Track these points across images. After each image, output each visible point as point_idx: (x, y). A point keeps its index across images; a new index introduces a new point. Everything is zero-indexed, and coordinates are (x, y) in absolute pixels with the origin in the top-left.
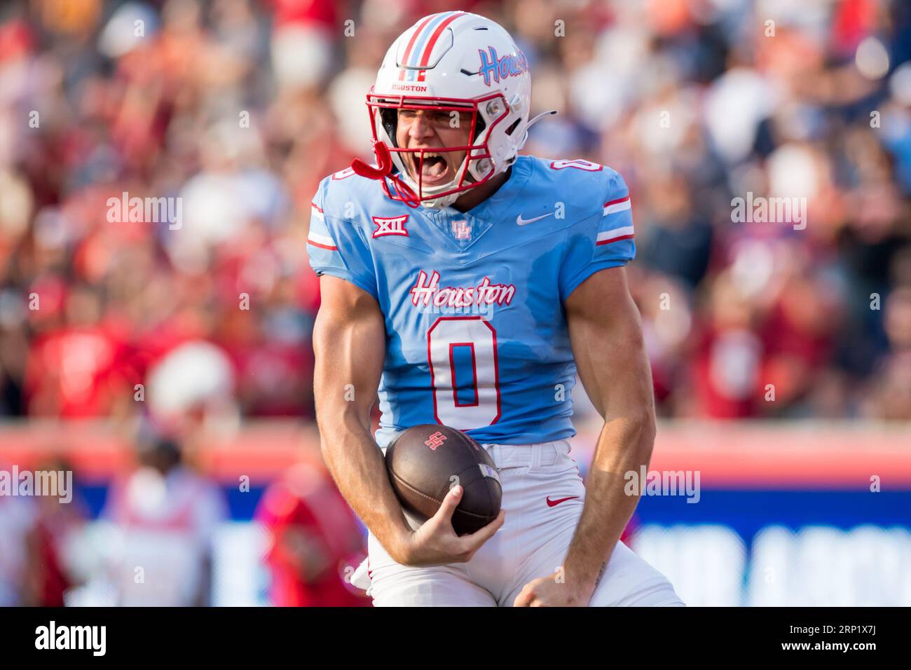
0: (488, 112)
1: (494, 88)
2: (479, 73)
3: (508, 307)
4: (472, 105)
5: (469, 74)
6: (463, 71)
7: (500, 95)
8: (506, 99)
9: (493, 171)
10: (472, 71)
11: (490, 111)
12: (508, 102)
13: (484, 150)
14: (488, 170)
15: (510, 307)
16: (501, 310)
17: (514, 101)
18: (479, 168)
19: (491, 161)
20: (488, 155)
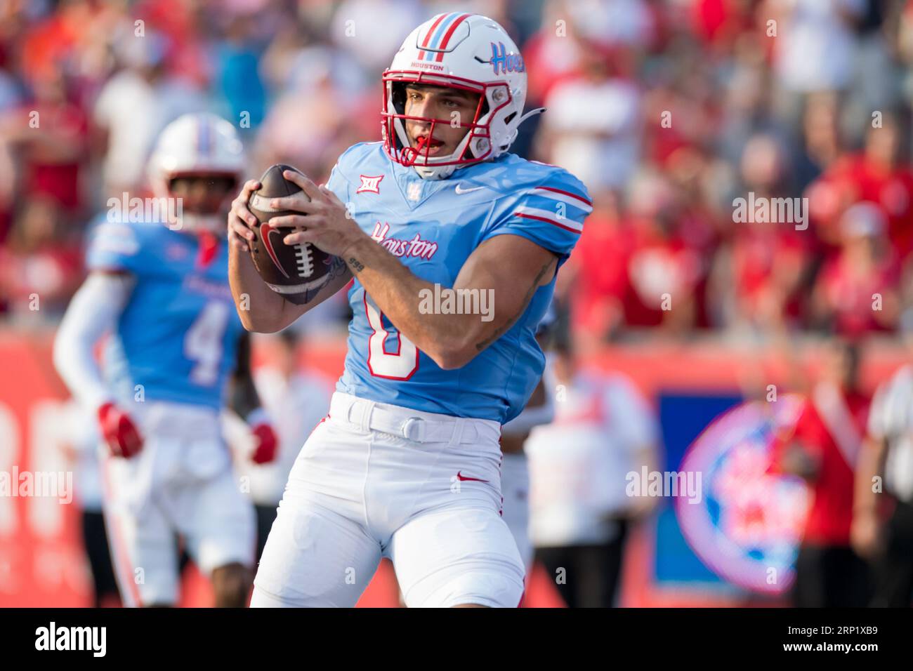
0: (493, 97)
1: (501, 77)
2: (490, 62)
3: (427, 262)
4: (481, 88)
5: (481, 61)
6: (476, 58)
7: (506, 85)
8: (510, 88)
9: (490, 151)
10: (484, 60)
11: (495, 97)
12: (511, 92)
13: (485, 130)
14: (486, 150)
15: (430, 262)
16: (422, 263)
17: (515, 93)
18: (478, 146)
19: (490, 142)
20: (488, 136)
